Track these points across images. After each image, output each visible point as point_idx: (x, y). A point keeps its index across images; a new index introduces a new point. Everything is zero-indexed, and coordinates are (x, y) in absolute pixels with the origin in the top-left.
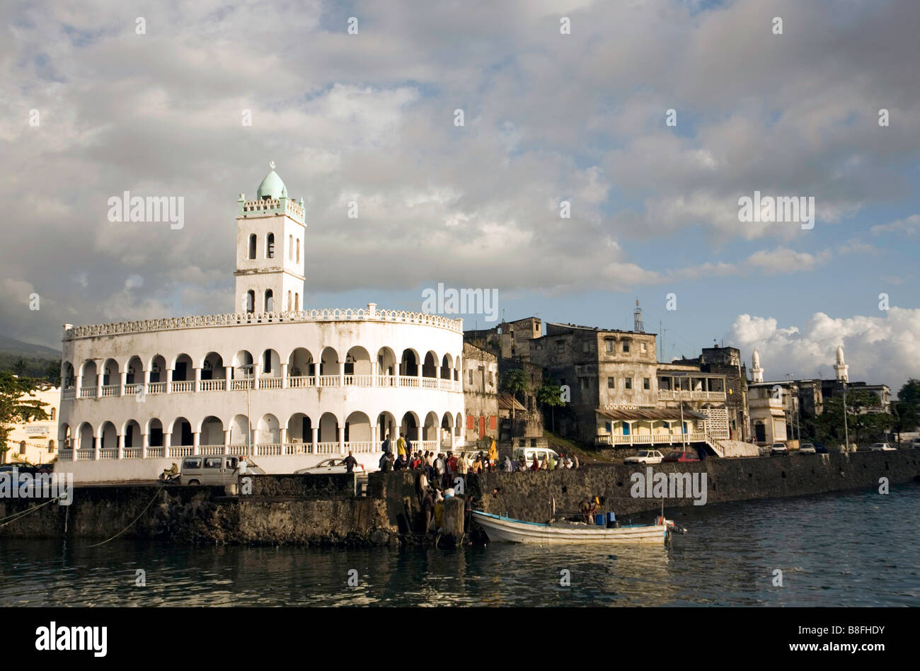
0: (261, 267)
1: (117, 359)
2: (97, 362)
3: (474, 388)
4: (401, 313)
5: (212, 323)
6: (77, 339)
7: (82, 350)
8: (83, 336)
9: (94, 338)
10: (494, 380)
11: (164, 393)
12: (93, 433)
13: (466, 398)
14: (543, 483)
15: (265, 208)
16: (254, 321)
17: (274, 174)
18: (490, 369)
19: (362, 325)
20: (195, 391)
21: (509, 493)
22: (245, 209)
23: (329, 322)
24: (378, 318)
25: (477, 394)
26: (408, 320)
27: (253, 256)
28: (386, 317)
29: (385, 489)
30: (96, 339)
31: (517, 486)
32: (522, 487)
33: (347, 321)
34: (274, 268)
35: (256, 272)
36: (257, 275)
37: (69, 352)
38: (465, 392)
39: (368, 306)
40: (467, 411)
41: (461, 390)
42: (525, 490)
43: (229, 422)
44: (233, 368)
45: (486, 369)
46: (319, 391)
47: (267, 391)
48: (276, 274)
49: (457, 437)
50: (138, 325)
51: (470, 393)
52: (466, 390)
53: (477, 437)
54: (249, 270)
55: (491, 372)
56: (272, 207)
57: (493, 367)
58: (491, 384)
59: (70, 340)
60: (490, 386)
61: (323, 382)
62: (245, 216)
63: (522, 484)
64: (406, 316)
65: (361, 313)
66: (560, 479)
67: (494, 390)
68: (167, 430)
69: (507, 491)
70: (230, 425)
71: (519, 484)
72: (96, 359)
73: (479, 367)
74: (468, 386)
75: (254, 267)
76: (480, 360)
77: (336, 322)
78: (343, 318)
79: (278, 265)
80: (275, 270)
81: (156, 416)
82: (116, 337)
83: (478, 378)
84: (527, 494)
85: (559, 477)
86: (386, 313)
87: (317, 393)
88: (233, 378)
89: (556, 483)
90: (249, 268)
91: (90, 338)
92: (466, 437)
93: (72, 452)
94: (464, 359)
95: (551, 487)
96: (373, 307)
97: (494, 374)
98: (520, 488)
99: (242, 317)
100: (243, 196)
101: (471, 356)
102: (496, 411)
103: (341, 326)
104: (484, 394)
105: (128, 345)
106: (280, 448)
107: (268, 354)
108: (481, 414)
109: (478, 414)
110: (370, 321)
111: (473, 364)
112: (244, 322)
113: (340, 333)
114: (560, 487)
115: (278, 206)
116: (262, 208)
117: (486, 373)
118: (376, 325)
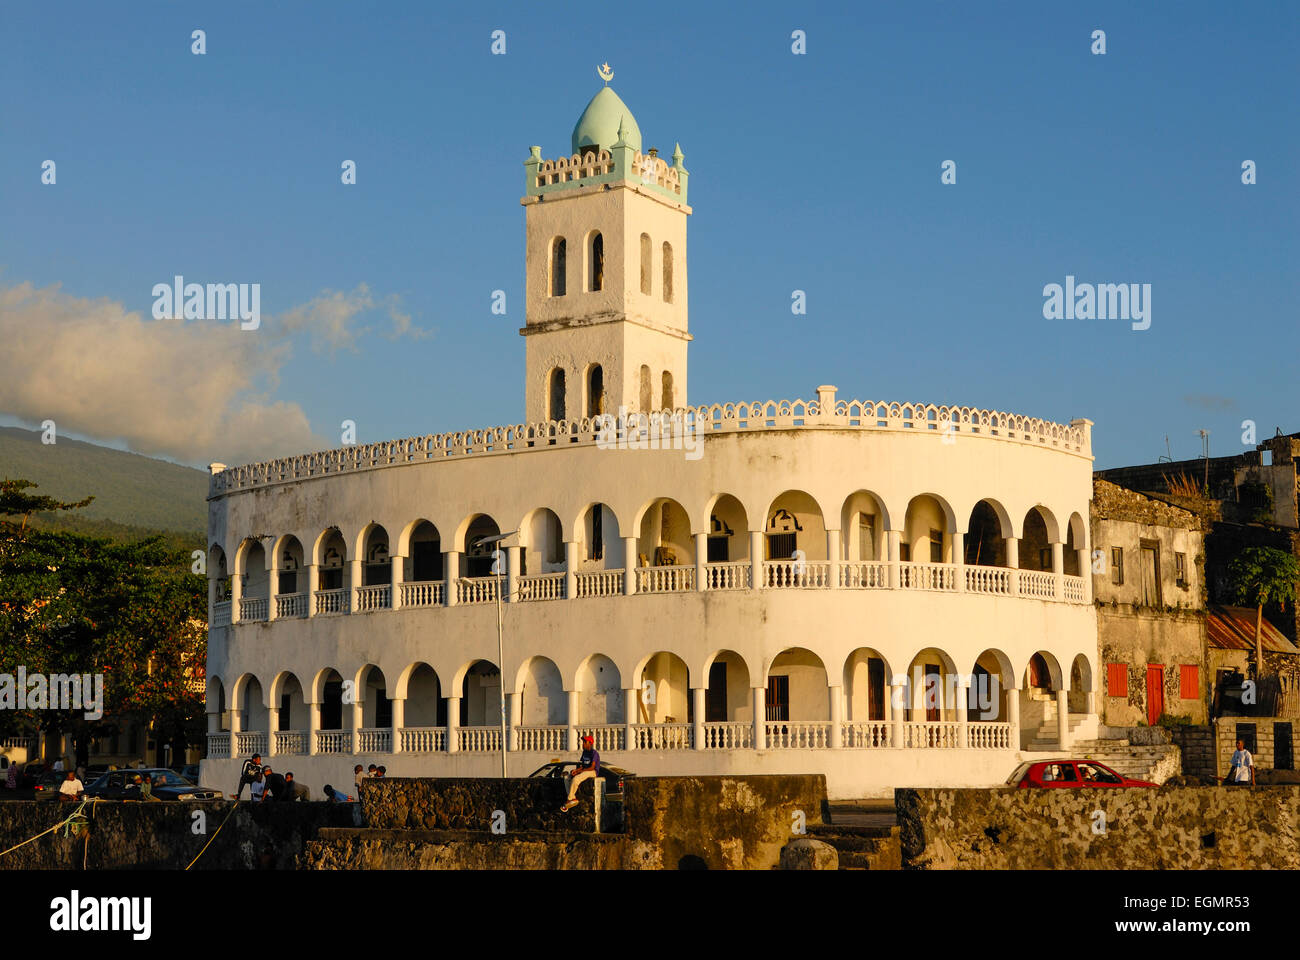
0: (577, 311)
1: (300, 535)
2: (265, 542)
3: (1127, 593)
4: (902, 409)
5: (475, 448)
6: (230, 495)
7: (238, 518)
8: (240, 488)
9: (259, 490)
10: (1193, 573)
11: (388, 609)
12: (261, 698)
13: (1102, 619)
14: (1140, 821)
15: (584, 173)
16: (563, 439)
17: (609, 93)
18: (1179, 547)
19: (802, 438)
20: (446, 604)
21: (1027, 841)
22: (542, 181)
23: (726, 435)
24: (843, 421)
25: (1137, 608)
26: (921, 424)
27: (560, 288)
28: (862, 418)
29: (661, 815)
30: (263, 492)
31: (1054, 824)
32: (1072, 828)
33: (767, 432)
34: (603, 314)
35: (565, 324)
36: (570, 332)
37: (217, 522)
38: (1099, 604)
39: (818, 392)
40: (1106, 651)
41: (1089, 599)
42: (1080, 836)
43: (515, 673)
44: (523, 550)
45: (1164, 548)
46: (706, 600)
47: (593, 601)
48: (608, 326)
49: (1075, 716)
50: (336, 459)
51: (1115, 605)
52: (1102, 600)
53: (1141, 717)
54: (551, 322)
55: (1180, 556)
56: (597, 170)
57: (1187, 543)
58: (1182, 584)
59: (218, 498)
60: (1180, 590)
61: (715, 579)
62: (541, 197)
63: (1069, 820)
64: (915, 414)
65: (799, 410)
66: (1195, 811)
67: (1193, 598)
68: (394, 692)
69: (1021, 836)
70: (520, 680)
71: (1061, 821)
72: (263, 537)
73: (1142, 540)
74: (1109, 589)
75: (562, 315)
76: (1144, 523)
77: (740, 434)
78: (755, 424)
79: (611, 307)
80: (607, 318)
81: (372, 660)
82: (298, 487)
83: (1140, 569)
84: (1086, 846)
85: (1194, 808)
86: (863, 410)
87: (702, 606)
88: (523, 571)
89: (1185, 821)
90: (553, 318)
91: (252, 490)
92: (1104, 717)
93: (228, 739)
94: (1095, 521)
95: (1165, 831)
96: (828, 393)
97: (1190, 561)
98: (1064, 829)
99: (537, 430)
100: (537, 151)
101: (1120, 514)
102: (1199, 653)
103: (751, 443)
104: (1158, 608)
105: (318, 504)
106: (623, 734)
107: (597, 513)
108: (1152, 659)
109: (1141, 659)
110: (822, 428)
111: (1124, 534)
112: (541, 441)
113: (751, 460)
114: (1196, 831)
115: (611, 167)
116: (577, 175)
117: (1164, 557)
118: (837, 437)
